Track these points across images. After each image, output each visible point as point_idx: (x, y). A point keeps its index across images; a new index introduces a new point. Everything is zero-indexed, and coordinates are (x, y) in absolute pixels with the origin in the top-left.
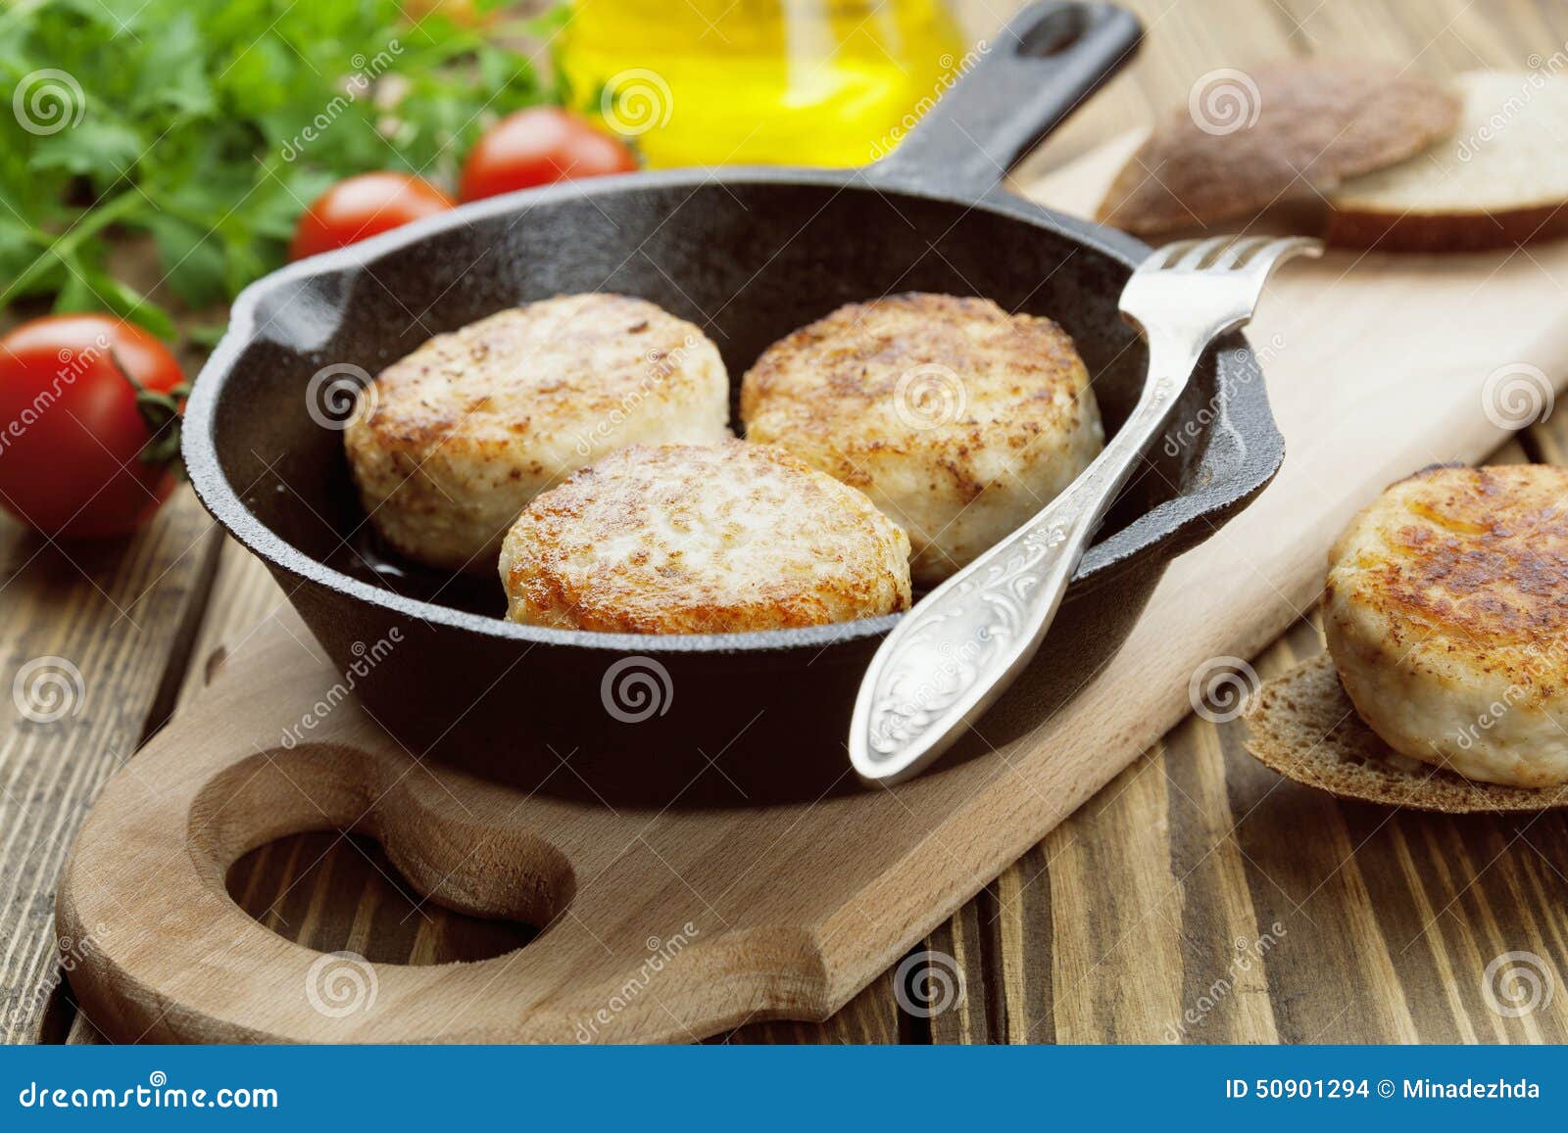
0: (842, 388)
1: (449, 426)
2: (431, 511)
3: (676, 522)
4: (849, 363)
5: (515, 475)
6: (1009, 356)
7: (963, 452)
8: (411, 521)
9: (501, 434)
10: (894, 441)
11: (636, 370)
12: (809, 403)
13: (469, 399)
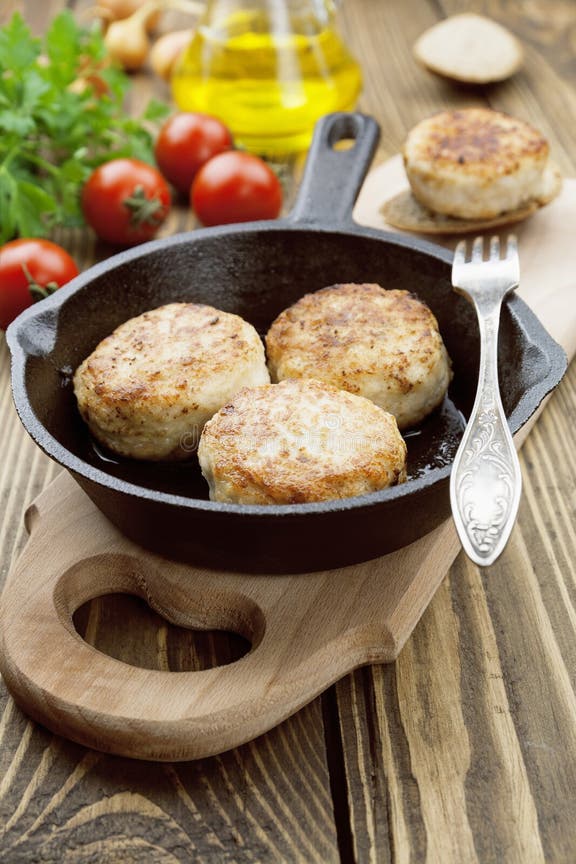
0: (328, 342)
1: (144, 390)
2: (139, 434)
3: (294, 431)
4: (325, 327)
5: (185, 411)
6: (402, 314)
7: (401, 369)
8: (126, 440)
9: (174, 392)
10: (366, 368)
11: (225, 346)
12: (312, 351)
13: (150, 373)
